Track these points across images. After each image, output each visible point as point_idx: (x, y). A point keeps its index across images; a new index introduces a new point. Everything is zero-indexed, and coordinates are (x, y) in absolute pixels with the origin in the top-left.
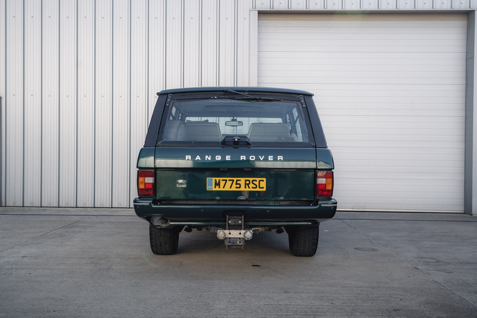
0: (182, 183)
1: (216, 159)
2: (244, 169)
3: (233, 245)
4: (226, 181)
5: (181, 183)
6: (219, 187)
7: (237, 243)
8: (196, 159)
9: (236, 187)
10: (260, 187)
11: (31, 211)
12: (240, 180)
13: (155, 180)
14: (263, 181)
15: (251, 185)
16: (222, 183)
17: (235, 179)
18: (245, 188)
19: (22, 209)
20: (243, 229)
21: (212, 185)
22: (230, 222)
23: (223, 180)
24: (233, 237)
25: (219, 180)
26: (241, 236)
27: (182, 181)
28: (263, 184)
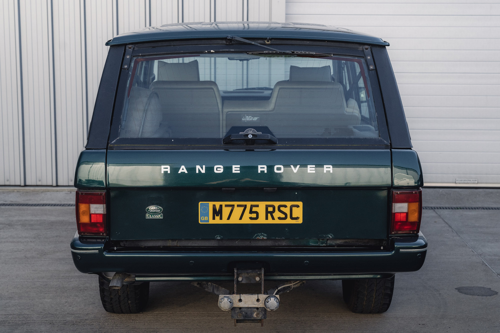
0: (156, 212)
1: (215, 171)
2: (265, 189)
3: (246, 319)
4: (233, 206)
5: (154, 212)
6: (221, 218)
7: (253, 317)
8: (179, 172)
9: (251, 218)
10: (293, 217)
12: (257, 206)
13: (108, 209)
14: (298, 206)
15: (277, 214)
16: (226, 211)
17: (249, 204)
18: (267, 218)
20: (263, 292)
21: (208, 215)
22: (240, 279)
23: (226, 206)
24: (247, 306)
25: (221, 206)
26: (260, 305)
27: (154, 208)
28: (298, 212)
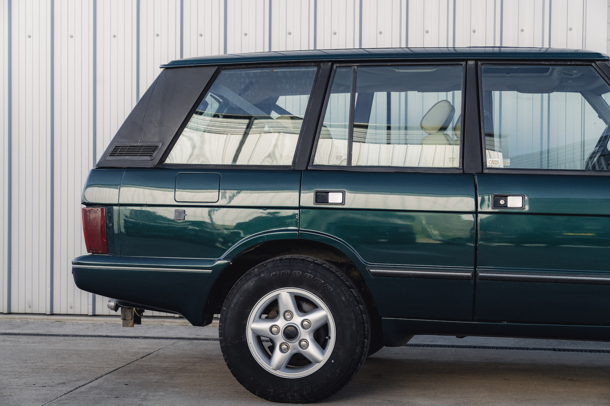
11: (27, 323)
19: (6, 318)
